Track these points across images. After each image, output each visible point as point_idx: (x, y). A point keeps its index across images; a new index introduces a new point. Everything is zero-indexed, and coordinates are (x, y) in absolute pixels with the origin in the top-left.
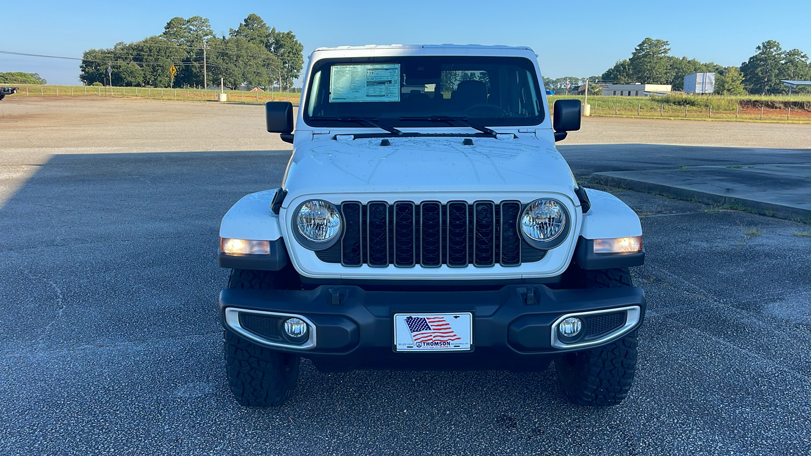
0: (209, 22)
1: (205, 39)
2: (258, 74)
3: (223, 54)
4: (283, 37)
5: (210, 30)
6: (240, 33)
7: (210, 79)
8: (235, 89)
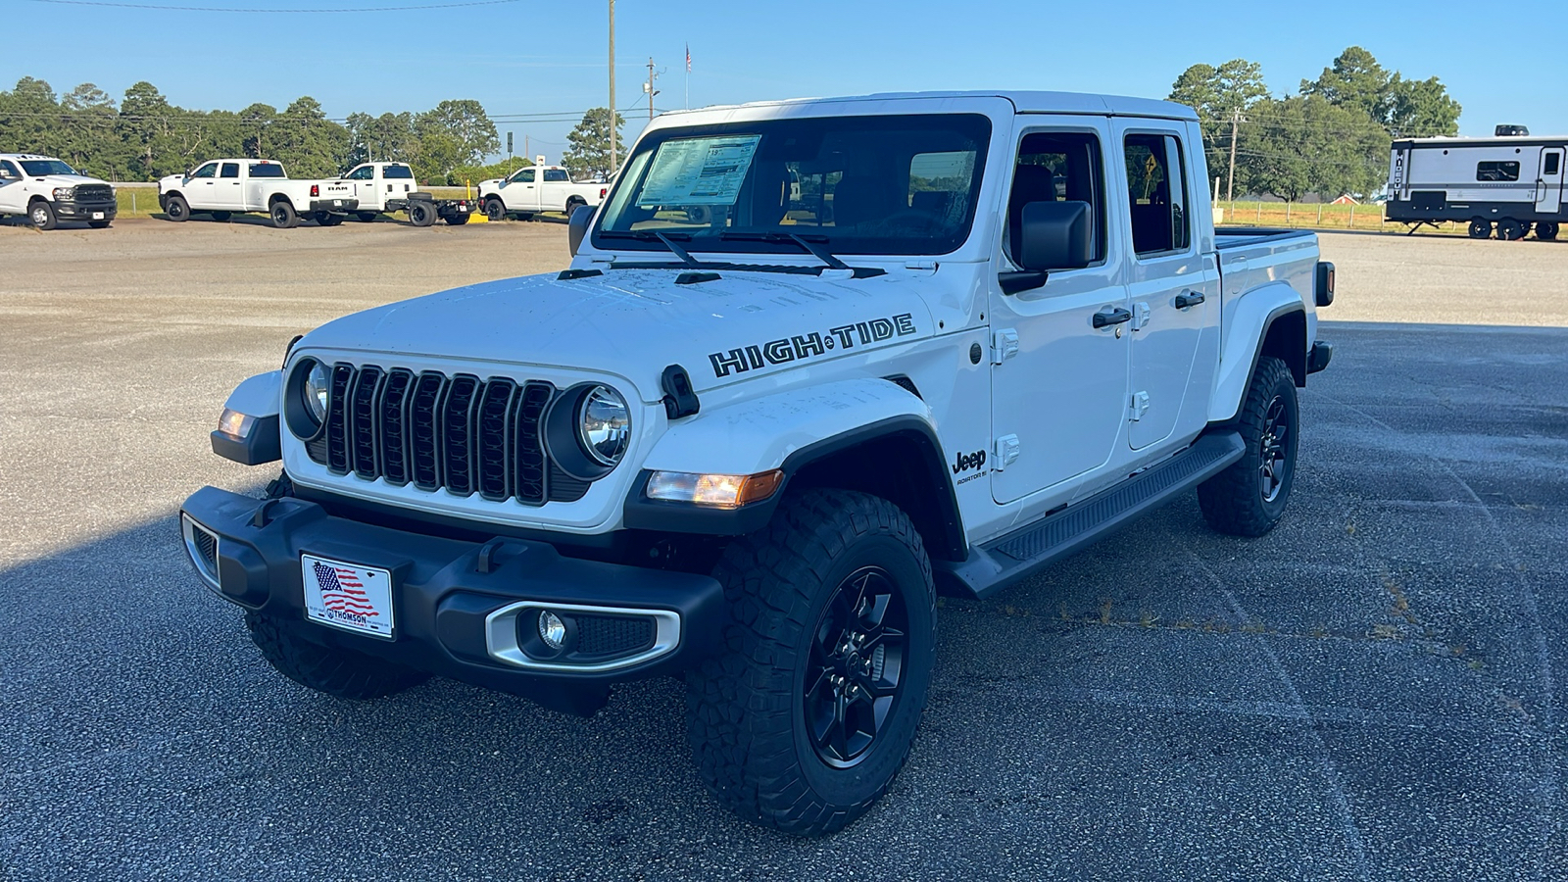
0: (1260, 70)
1: (1248, 103)
2: (1344, 169)
3: (1276, 132)
4: (1415, 90)
5: (1260, 85)
6: (1323, 87)
7: (1244, 181)
8: (1292, 200)
